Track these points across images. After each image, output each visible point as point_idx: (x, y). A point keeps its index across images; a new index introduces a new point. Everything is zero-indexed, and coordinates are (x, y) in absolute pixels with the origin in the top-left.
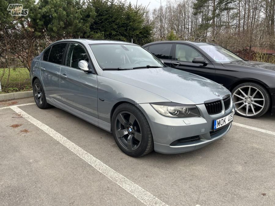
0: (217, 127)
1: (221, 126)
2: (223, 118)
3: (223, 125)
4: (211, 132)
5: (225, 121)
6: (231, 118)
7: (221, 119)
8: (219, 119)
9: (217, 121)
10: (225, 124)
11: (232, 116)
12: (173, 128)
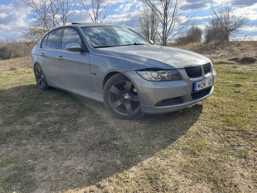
0: (198, 89)
1: (201, 89)
2: (203, 82)
3: (203, 88)
4: (192, 95)
5: (205, 84)
6: (211, 82)
7: (201, 82)
8: (200, 82)
9: (197, 83)
10: (205, 87)
11: (212, 81)
12: (156, 90)
